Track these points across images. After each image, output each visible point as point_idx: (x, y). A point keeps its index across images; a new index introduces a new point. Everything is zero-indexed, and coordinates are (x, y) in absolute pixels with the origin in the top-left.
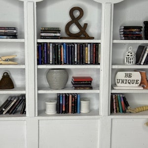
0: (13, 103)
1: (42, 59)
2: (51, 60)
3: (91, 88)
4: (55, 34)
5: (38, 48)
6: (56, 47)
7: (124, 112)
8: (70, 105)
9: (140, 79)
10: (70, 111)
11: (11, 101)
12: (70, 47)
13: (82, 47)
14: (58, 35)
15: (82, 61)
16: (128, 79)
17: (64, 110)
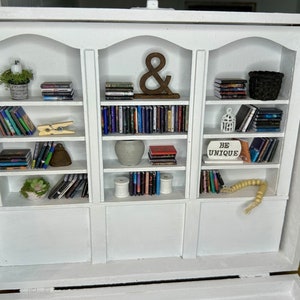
0: (70, 185)
1: (108, 127)
2: (121, 129)
3: (175, 163)
4: (126, 94)
5: (103, 112)
6: (128, 111)
7: (218, 192)
8: (147, 185)
9: (239, 149)
10: (147, 192)
11: (68, 182)
12: (147, 112)
13: (163, 110)
14: (130, 94)
15: (163, 129)
16: (224, 149)
17: (139, 191)
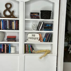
3: (15, 41)
7: (31, 52)
8: (5, 49)
9: (39, 37)
10: (5, 52)
12: (5, 22)
13: (11, 22)
16: (33, 37)
17: (2, 51)
